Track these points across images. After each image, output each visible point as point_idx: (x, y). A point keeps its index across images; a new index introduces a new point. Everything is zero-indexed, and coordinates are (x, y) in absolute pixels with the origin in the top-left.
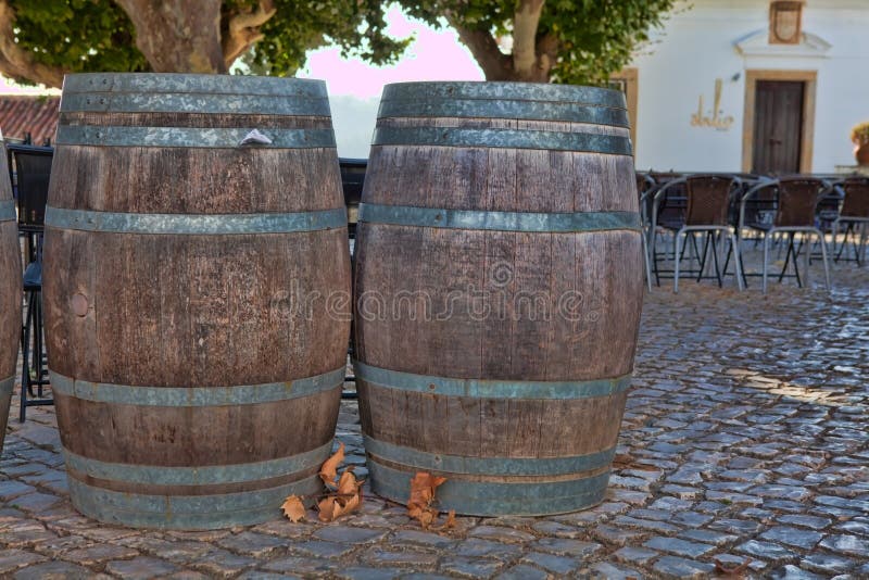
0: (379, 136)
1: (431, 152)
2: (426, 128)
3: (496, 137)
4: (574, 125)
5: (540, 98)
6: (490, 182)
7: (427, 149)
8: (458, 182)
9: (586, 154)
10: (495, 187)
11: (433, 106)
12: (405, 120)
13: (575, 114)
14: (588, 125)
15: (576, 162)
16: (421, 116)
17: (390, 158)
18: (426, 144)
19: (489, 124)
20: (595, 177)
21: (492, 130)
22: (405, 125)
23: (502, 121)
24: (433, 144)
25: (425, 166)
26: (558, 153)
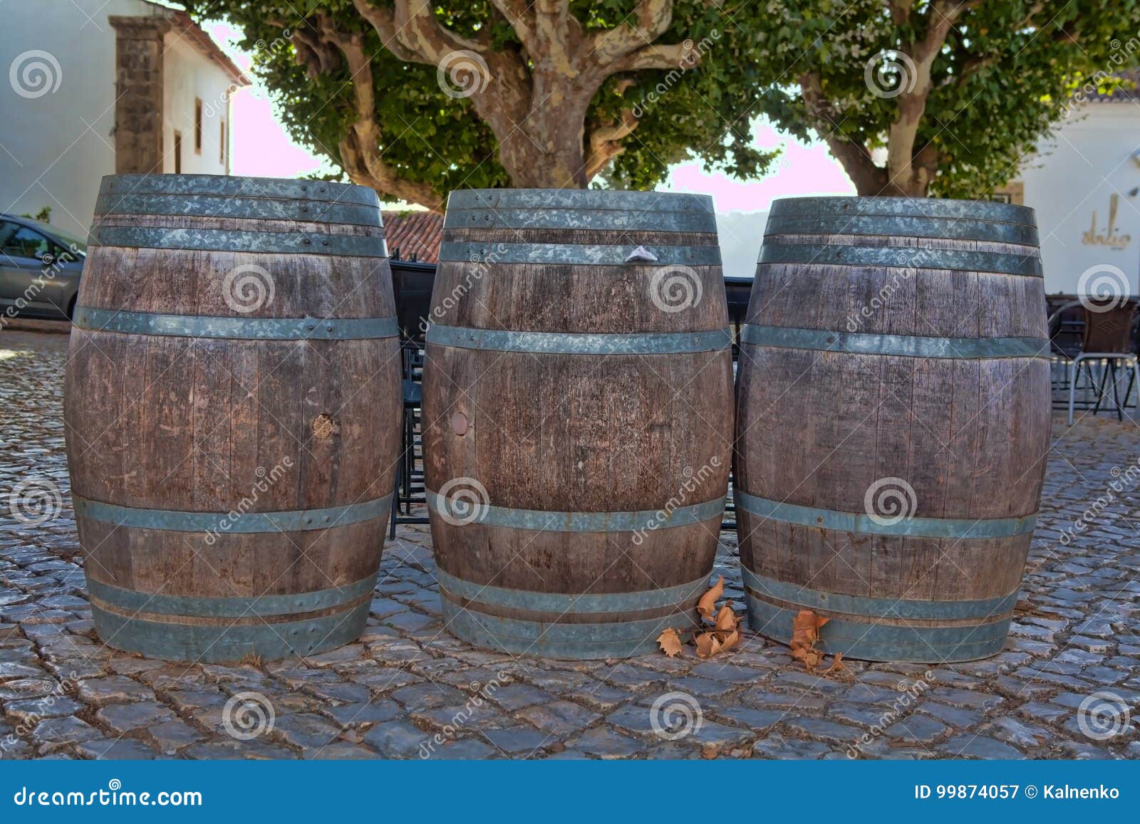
0: (766, 253)
1: (823, 270)
2: (818, 245)
3: (894, 256)
4: (980, 243)
5: (943, 215)
7: (819, 267)
9: (993, 275)
10: (893, 309)
11: (826, 222)
12: (796, 237)
13: (981, 231)
14: (995, 244)
15: (982, 283)
16: (813, 232)
17: (778, 277)
18: (819, 263)
19: (887, 241)
20: (1002, 299)
21: (890, 248)
22: (796, 242)
23: (902, 238)
24: (825, 262)
25: (816, 285)
26: (961, 273)
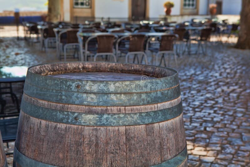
1: (66, 128)
2: (62, 110)
3: (111, 120)
4: (159, 105)
6: (108, 150)
7: (63, 126)
8: (87, 151)
11: (66, 96)
12: (46, 103)
13: (159, 98)
15: (161, 129)
16: (58, 102)
18: (63, 123)
19: (107, 110)
21: (109, 114)
22: (46, 106)
23: (115, 108)
24: (67, 123)
25: (62, 137)
26: (150, 125)
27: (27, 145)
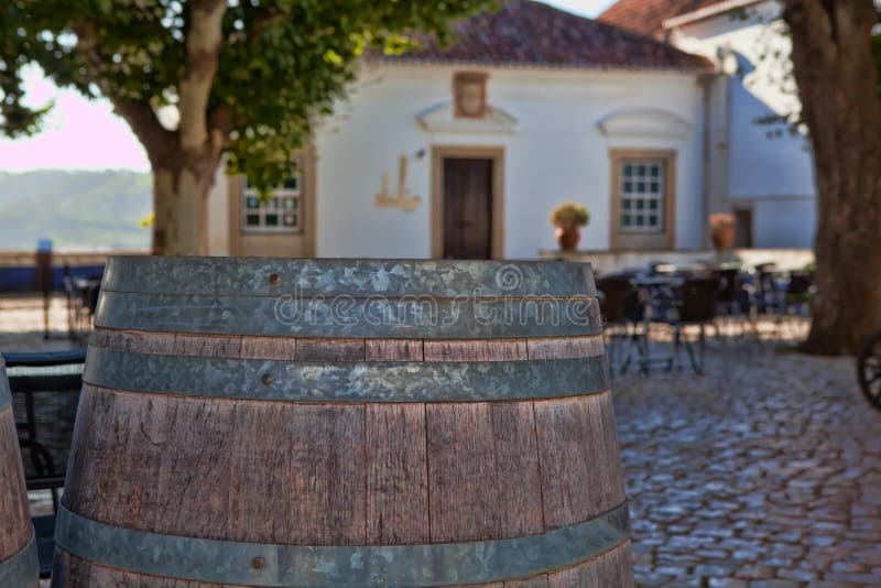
1: (233, 412)
2: (219, 359)
3: (380, 381)
4: (532, 344)
5: (465, 293)
6: (371, 480)
7: (224, 406)
8: (301, 482)
9: (558, 403)
10: (383, 490)
11: (234, 312)
12: (169, 339)
14: (554, 342)
15: (542, 422)
16: (206, 331)
18: (224, 397)
19: (364, 349)
20: (574, 447)
21: (371, 364)
22: (169, 350)
23: (393, 344)
24: (238, 395)
25: (221, 443)
26: (506, 406)
27: (105, 486)
